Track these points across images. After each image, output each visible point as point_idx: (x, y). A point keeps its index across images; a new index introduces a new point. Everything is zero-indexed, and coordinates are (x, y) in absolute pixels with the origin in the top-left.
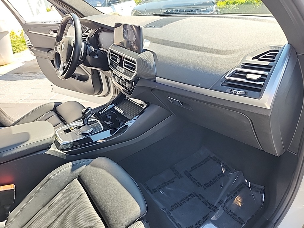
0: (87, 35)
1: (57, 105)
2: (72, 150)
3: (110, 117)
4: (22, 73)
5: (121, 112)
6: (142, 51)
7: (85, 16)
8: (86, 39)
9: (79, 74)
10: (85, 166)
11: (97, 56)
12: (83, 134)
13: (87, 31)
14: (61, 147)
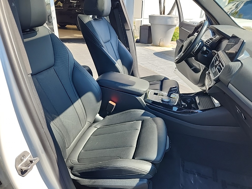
0: (213, 39)
1: (165, 79)
2: (150, 105)
3: (189, 102)
4: (168, 55)
5: (198, 102)
6: (235, 60)
7: (220, 24)
8: (210, 41)
9: (196, 67)
10: (150, 117)
11: (207, 56)
12: (162, 101)
13: (215, 36)
14: (146, 99)
